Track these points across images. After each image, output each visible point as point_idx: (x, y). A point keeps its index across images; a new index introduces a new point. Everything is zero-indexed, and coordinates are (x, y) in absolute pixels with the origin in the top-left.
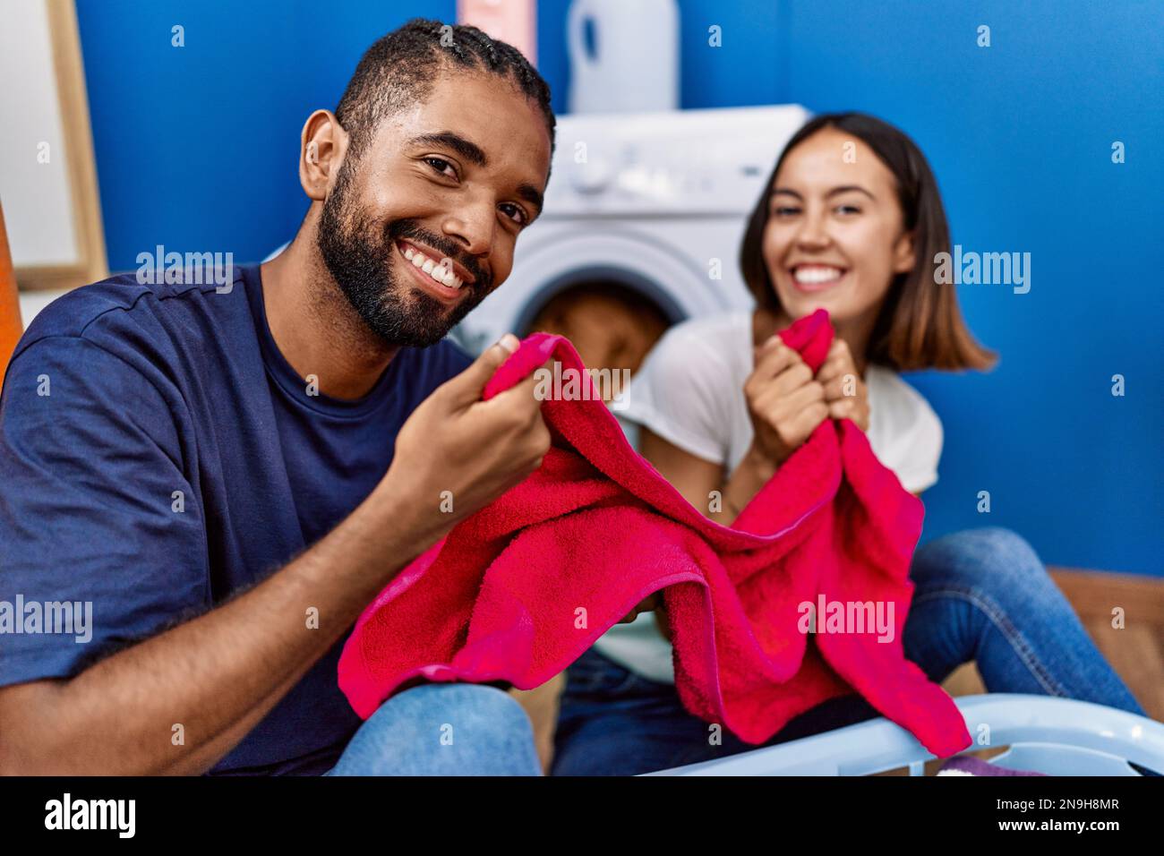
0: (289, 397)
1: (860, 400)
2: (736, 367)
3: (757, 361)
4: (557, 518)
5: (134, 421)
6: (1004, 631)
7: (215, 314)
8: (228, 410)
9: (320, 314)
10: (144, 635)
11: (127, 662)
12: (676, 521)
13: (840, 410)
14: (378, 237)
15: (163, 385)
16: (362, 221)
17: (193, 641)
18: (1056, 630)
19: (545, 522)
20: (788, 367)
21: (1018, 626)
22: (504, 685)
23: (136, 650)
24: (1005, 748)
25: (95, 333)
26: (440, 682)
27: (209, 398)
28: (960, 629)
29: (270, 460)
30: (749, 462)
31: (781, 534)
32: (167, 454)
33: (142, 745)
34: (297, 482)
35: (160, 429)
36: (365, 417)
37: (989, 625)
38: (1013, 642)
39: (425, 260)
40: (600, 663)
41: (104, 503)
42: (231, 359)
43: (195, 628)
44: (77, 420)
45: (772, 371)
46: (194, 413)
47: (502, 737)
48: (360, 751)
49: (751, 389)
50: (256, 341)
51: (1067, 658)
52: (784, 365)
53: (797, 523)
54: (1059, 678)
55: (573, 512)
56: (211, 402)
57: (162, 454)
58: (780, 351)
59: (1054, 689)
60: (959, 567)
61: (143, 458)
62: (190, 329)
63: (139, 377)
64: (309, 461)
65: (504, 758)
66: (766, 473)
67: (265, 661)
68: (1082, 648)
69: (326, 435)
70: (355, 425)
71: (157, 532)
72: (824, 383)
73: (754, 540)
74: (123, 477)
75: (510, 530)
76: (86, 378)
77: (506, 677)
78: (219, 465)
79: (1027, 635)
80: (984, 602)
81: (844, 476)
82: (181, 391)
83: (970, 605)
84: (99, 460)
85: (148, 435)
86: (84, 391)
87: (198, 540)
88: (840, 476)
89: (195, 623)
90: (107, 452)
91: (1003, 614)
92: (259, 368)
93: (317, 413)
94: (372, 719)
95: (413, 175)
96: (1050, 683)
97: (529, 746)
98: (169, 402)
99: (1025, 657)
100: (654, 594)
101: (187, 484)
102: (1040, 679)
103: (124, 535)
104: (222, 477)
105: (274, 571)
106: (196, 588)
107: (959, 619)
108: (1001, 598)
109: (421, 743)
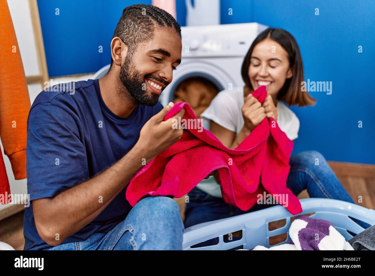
0: (108, 117)
1: (275, 112)
2: (239, 104)
3: (245, 101)
4: (186, 150)
5: (66, 126)
6: (315, 180)
7: (87, 94)
8: (92, 121)
9: (119, 96)
10: (72, 186)
11: (68, 193)
12: (220, 150)
13: (269, 115)
14: (142, 79)
15: (74, 116)
16: (136, 74)
17: (86, 187)
18: (330, 180)
19: (183, 151)
20: (254, 103)
21: (319, 179)
22: (172, 197)
23: (71, 190)
24: (314, 213)
25: (55, 102)
26: (154, 196)
27: (86, 118)
28: (302, 180)
29: (104, 136)
30: (243, 131)
31: (250, 149)
32: (76, 135)
33: (74, 215)
34: (112, 141)
35: (74, 128)
36: (130, 122)
37: (310, 179)
38: (317, 183)
39: (154, 84)
40: (198, 192)
41: (59, 149)
42: (92, 107)
43: (86, 184)
44: (51, 126)
45: (250, 104)
46: (82, 123)
47: (171, 210)
48: (133, 214)
49: (244, 109)
50: (98, 102)
51: (333, 188)
52: (253, 102)
53: (255, 146)
54: (330, 193)
55: (190, 148)
56: (87, 120)
57: (74, 135)
58: (252, 98)
59: (329, 196)
60: (302, 162)
61: (69, 137)
62: (80, 99)
63: (67, 114)
64: (115, 136)
65: (172, 216)
66: (248, 134)
67: (106, 192)
68: (337, 185)
69: (119, 128)
70: (127, 125)
71: (74, 157)
72: (265, 107)
73: (243, 151)
74: (64, 142)
75: (173, 155)
76: (53, 115)
77: (172, 194)
78: (90, 138)
79: (321, 182)
80: (309, 172)
81: (270, 134)
82: (79, 117)
83: (305, 173)
84: (57, 138)
85: (70, 130)
86: (53, 118)
87: (85, 159)
88: (269, 134)
89: (86, 182)
90: (59, 135)
91: (314, 176)
92: (99, 109)
93: (116, 122)
94: (136, 206)
95: (151, 61)
96: (327, 195)
97: (178, 213)
98: (76, 120)
99: (321, 188)
100: (214, 171)
101: (82, 143)
102: (325, 194)
103: (65, 158)
104: (90, 141)
105: (107, 168)
106: (85, 172)
107: (302, 177)
108: (314, 171)
109: (149, 212)
